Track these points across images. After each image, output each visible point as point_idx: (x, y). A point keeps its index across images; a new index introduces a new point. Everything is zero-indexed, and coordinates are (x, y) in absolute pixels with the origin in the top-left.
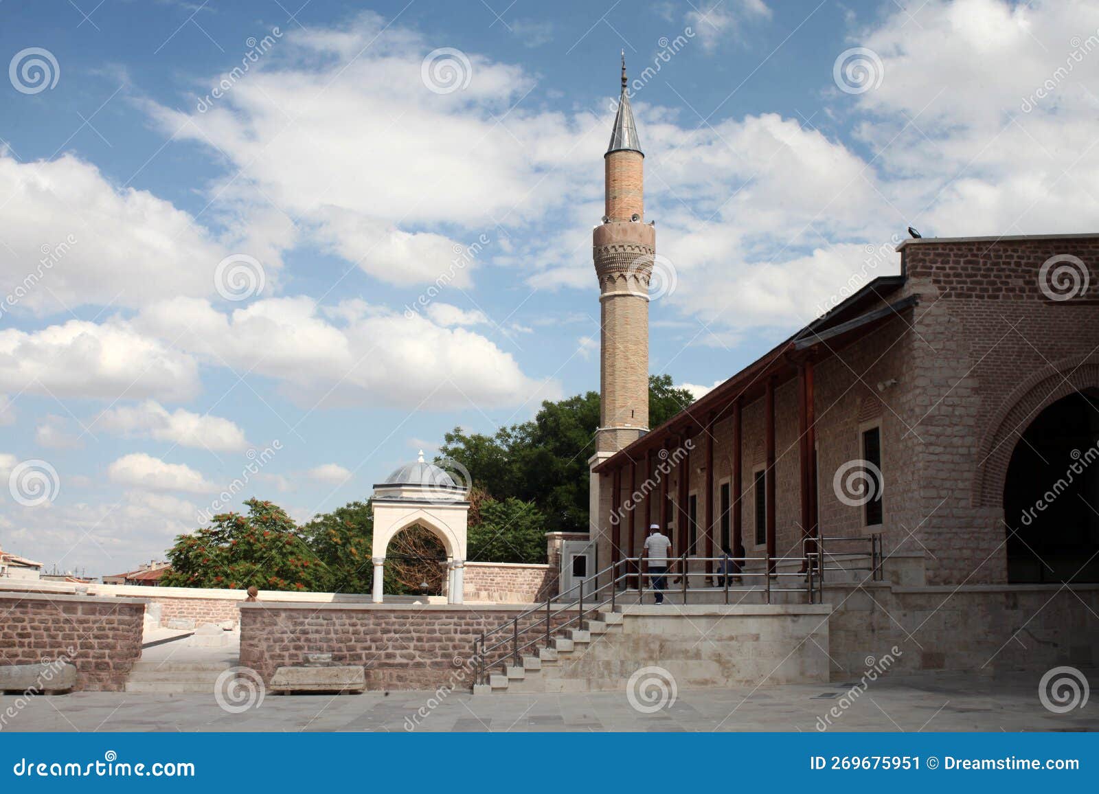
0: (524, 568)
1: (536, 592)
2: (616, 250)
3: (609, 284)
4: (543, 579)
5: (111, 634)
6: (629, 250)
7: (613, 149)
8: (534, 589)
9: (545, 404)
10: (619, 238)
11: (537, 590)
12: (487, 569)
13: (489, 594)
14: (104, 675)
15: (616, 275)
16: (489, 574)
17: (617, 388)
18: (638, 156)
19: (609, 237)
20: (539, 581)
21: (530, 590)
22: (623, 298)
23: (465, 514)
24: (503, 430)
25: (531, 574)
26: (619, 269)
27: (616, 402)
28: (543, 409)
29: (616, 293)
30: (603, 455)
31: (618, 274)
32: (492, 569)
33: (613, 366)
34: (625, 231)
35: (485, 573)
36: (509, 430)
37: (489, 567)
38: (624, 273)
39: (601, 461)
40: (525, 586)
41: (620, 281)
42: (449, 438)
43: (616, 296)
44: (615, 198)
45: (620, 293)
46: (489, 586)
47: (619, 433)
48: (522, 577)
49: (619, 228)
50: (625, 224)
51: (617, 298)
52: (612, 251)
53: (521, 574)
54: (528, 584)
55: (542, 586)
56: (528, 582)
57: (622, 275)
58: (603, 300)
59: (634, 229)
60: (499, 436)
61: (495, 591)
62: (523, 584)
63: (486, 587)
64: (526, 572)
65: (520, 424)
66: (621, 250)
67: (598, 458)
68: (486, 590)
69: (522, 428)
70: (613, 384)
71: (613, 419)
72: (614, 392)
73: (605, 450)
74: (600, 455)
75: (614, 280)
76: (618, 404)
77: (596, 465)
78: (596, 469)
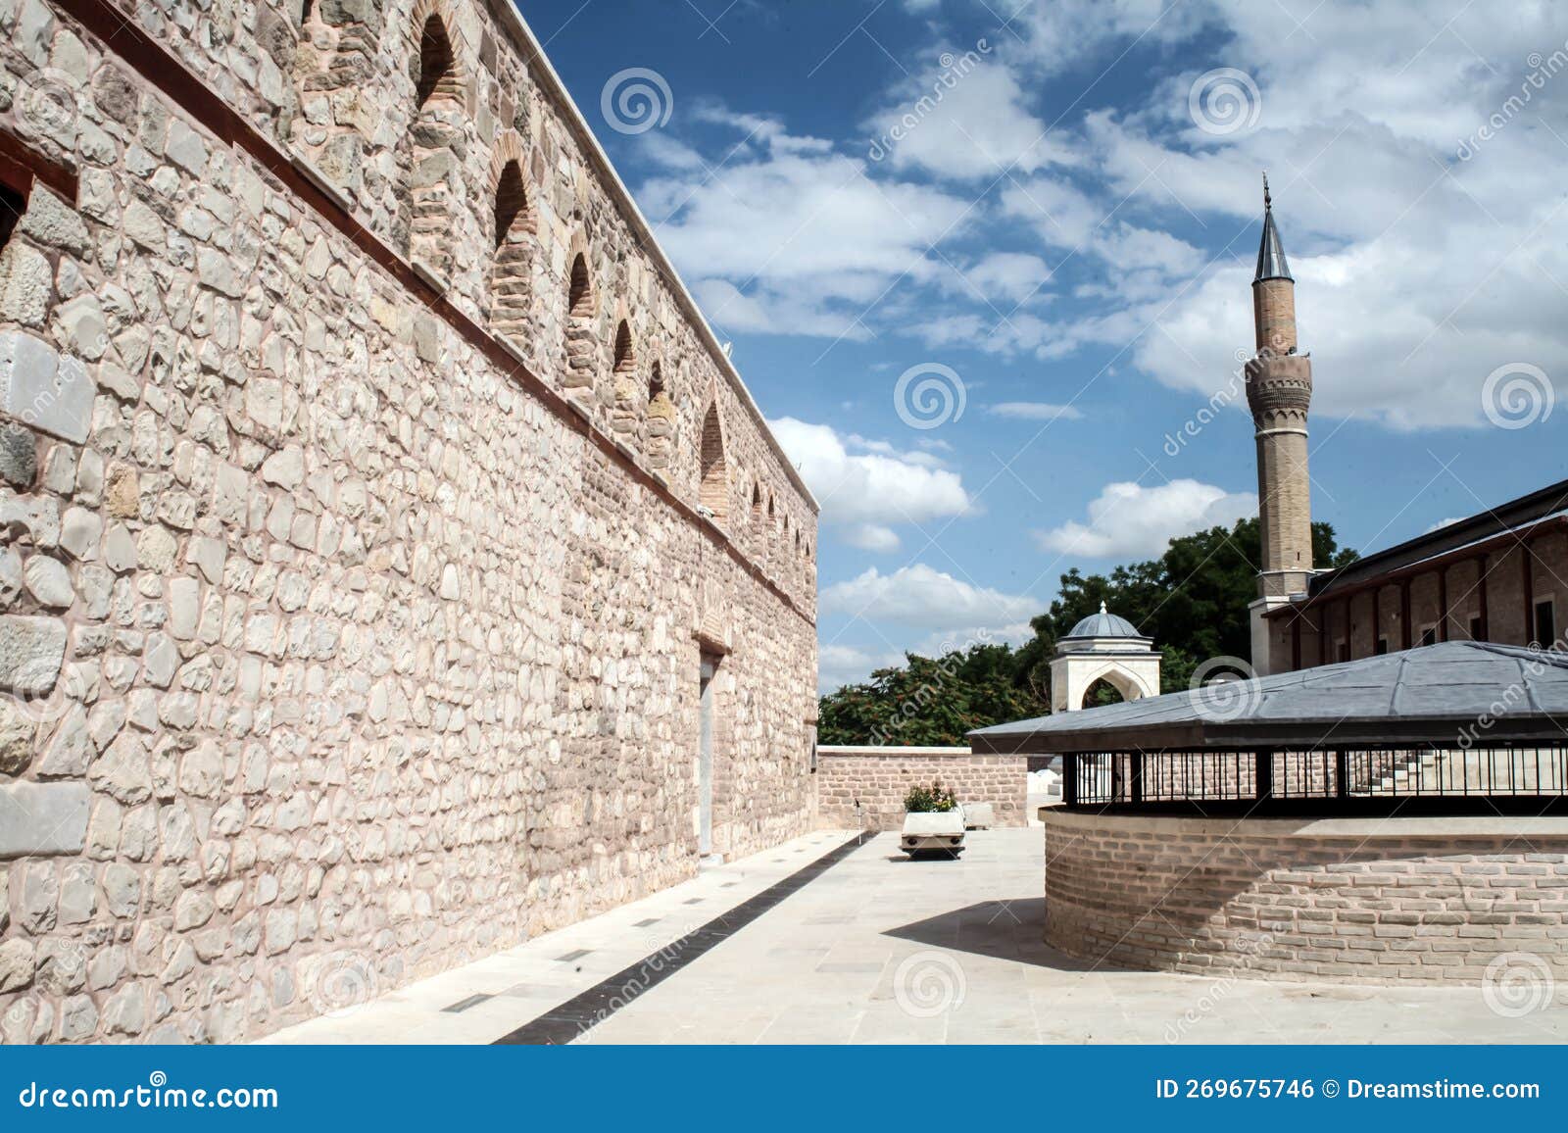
2: (1274, 386)
3: (1267, 422)
5: (1012, 779)
6: (1287, 385)
9: (1172, 542)
10: (1276, 373)
14: (1009, 814)
15: (1274, 412)
17: (1282, 530)
18: (1289, 284)
19: (1265, 371)
22: (1283, 436)
23: (1157, 665)
24: (1120, 570)
26: (1277, 405)
27: (1282, 544)
28: (1171, 548)
29: (1276, 430)
30: (1274, 601)
31: (1276, 411)
33: (1276, 507)
34: (1282, 366)
36: (1126, 570)
38: (1284, 409)
39: (1270, 607)
41: (1279, 418)
42: (1065, 580)
43: (1274, 434)
44: (1268, 330)
45: (1279, 430)
47: (1286, 577)
49: (1276, 362)
50: (1282, 358)
51: (1275, 436)
52: (1270, 387)
57: (1280, 412)
58: (1261, 440)
59: (1292, 362)
60: (1115, 577)
65: (1138, 564)
66: (1279, 385)
67: (1266, 603)
69: (1141, 567)
70: (1277, 526)
71: (1278, 562)
72: (1277, 535)
73: (1274, 594)
74: (1268, 599)
75: (1271, 417)
76: (1283, 546)
77: (1262, 611)
78: (1263, 616)
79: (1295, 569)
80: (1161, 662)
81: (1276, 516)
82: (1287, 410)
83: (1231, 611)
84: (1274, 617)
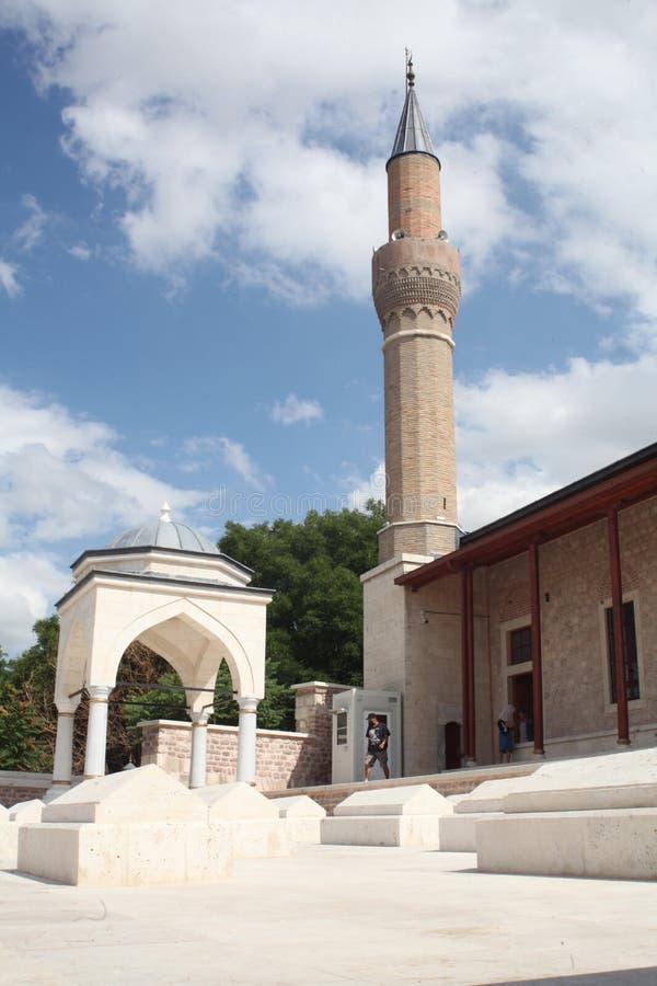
0: (273, 737)
1: (288, 777)
2: (419, 273)
3: (406, 318)
4: (298, 755)
6: (436, 275)
7: (405, 150)
8: (286, 772)
10: (423, 258)
11: (289, 773)
12: (219, 735)
13: (221, 778)
15: (417, 307)
16: (222, 744)
17: (422, 464)
18: (432, 162)
19: (408, 254)
20: (293, 759)
21: (280, 773)
22: (426, 340)
23: (262, 612)
25: (281, 747)
26: (422, 300)
27: (422, 484)
29: (418, 331)
30: (412, 562)
31: (420, 306)
32: (226, 736)
33: (415, 433)
34: (431, 250)
35: (215, 742)
37: (222, 732)
38: (429, 307)
39: (408, 568)
40: (273, 766)
41: (422, 316)
43: (416, 335)
44: (409, 210)
45: (424, 332)
46: (221, 765)
47: (428, 528)
48: (269, 751)
49: (423, 243)
50: (429, 244)
51: (418, 339)
52: (413, 274)
53: (267, 746)
54: (277, 764)
55: (297, 766)
56: (276, 760)
57: (425, 309)
58: (387, 347)
59: (442, 248)
61: (229, 773)
62: (271, 763)
63: (217, 766)
64: (274, 744)
66: (425, 274)
67: (402, 562)
68: (217, 771)
70: (415, 458)
71: (417, 508)
72: (416, 470)
73: (413, 551)
74: (406, 557)
75: (411, 314)
76: (425, 487)
77: (395, 574)
78: (398, 581)
79: (441, 519)
80: (269, 607)
81: (415, 445)
82: (434, 309)
83: (310, 606)
84: (414, 583)
